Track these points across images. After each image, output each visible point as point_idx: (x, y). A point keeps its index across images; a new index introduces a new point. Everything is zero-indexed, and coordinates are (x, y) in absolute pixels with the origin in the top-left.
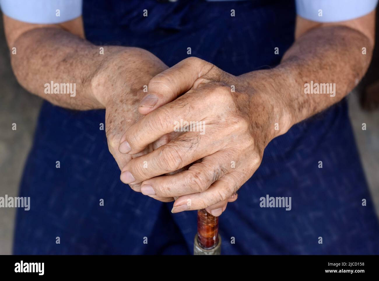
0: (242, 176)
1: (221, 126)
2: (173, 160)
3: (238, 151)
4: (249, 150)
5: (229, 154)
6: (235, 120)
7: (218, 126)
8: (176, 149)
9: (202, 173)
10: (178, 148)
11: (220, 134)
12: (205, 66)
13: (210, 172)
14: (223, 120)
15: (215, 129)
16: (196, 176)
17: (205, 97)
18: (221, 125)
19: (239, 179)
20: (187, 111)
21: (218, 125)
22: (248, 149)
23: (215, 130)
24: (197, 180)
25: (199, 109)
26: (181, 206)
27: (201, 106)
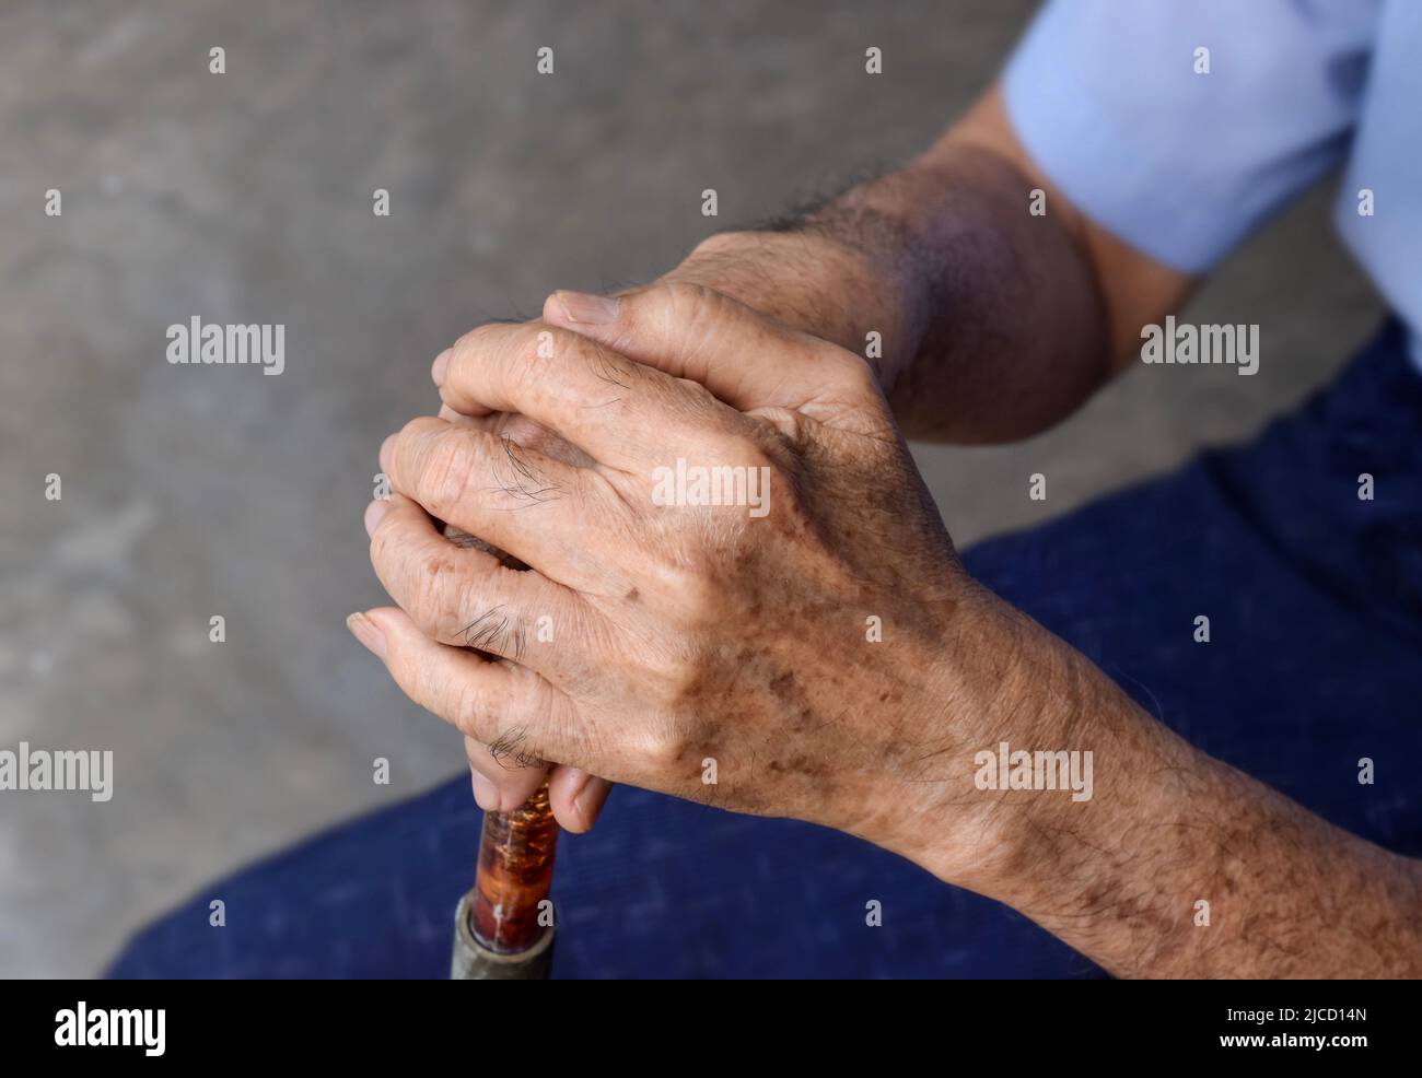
0: (570, 731)
1: (635, 530)
2: (442, 474)
3: (615, 647)
4: (650, 684)
5: (582, 625)
6: (683, 555)
7: (631, 523)
8: (477, 456)
9: (456, 576)
10: (482, 458)
11: (609, 546)
12: (853, 411)
13: (480, 602)
14: (660, 526)
15: (615, 520)
16: (435, 568)
17: (686, 422)
18: (639, 530)
19: (552, 727)
20: (602, 401)
21: (634, 521)
22: (650, 680)
23: (612, 522)
24: (427, 576)
25: (635, 431)
26: (374, 629)
27: (649, 429)
